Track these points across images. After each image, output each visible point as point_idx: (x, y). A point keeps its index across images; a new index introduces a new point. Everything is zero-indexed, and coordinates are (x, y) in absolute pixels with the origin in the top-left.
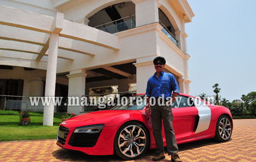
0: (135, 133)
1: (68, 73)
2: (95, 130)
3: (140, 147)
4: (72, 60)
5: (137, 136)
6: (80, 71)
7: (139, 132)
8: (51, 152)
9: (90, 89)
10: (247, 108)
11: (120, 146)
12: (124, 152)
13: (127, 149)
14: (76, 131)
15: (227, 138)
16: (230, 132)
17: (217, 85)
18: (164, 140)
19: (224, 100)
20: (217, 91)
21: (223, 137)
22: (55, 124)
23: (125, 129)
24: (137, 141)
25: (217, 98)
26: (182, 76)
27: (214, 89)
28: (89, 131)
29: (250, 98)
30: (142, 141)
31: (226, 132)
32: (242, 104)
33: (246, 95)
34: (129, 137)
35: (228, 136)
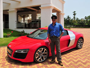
0: (43, 51)
1: (8, 10)
2: (25, 51)
3: (45, 57)
4: (10, 4)
5: (44, 52)
6: (14, 10)
7: (45, 51)
8: (5, 57)
9: (19, 16)
10: (87, 22)
11: (36, 58)
12: (38, 60)
13: (39, 59)
14: (16, 51)
15: (81, 47)
16: (82, 44)
17: (75, 12)
18: (55, 52)
19: (77, 18)
20: (74, 15)
21: (79, 47)
22: (4, 36)
23: (39, 50)
24: (44, 55)
25: (74, 18)
26: (61, 12)
27: (73, 13)
28: (22, 52)
29: (88, 18)
30: (45, 54)
31: (81, 45)
32: (85, 20)
33: (87, 17)
34: (40, 53)
35: (81, 46)
